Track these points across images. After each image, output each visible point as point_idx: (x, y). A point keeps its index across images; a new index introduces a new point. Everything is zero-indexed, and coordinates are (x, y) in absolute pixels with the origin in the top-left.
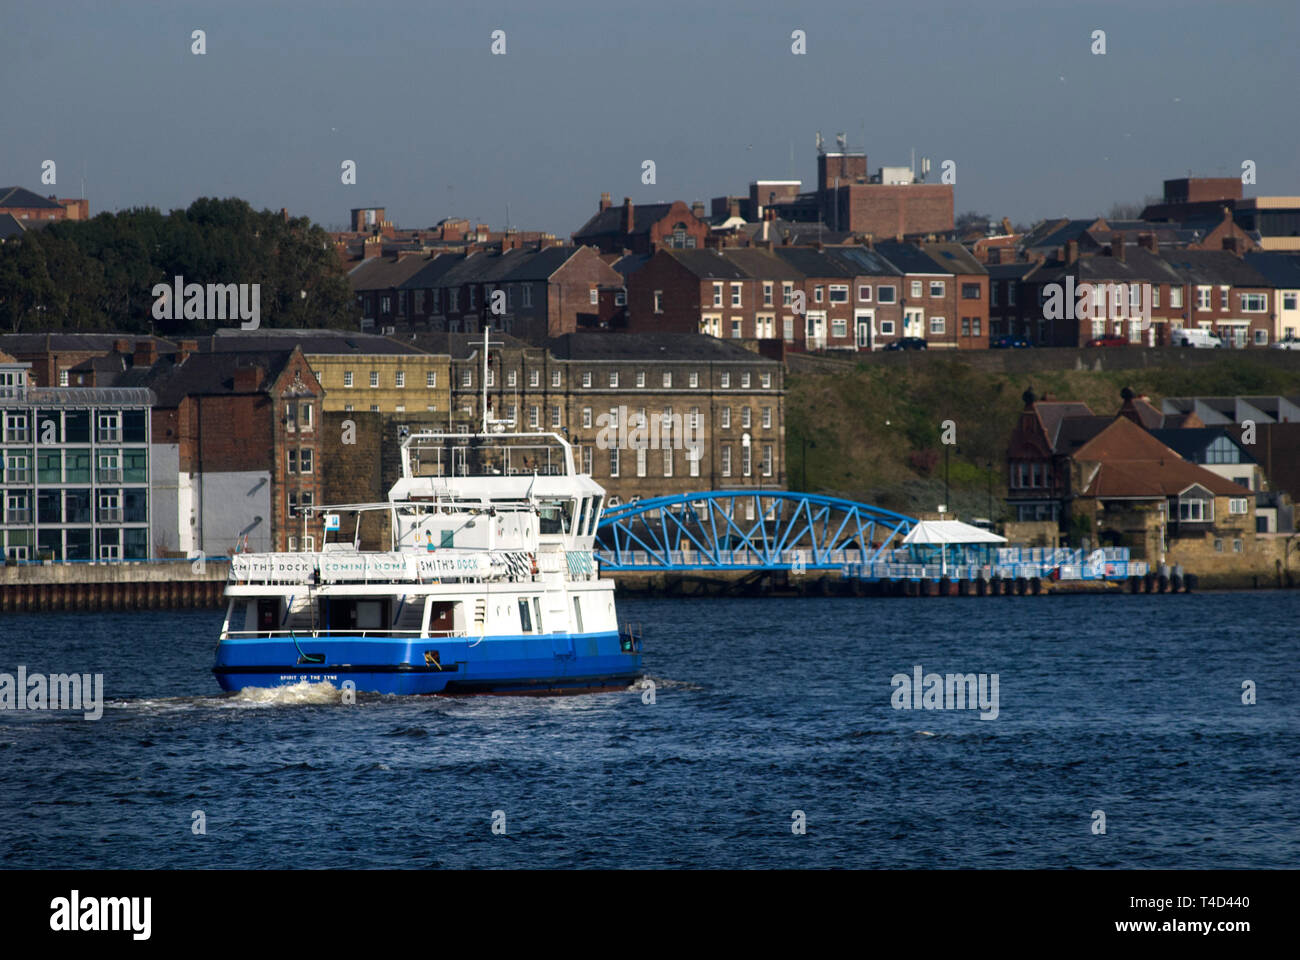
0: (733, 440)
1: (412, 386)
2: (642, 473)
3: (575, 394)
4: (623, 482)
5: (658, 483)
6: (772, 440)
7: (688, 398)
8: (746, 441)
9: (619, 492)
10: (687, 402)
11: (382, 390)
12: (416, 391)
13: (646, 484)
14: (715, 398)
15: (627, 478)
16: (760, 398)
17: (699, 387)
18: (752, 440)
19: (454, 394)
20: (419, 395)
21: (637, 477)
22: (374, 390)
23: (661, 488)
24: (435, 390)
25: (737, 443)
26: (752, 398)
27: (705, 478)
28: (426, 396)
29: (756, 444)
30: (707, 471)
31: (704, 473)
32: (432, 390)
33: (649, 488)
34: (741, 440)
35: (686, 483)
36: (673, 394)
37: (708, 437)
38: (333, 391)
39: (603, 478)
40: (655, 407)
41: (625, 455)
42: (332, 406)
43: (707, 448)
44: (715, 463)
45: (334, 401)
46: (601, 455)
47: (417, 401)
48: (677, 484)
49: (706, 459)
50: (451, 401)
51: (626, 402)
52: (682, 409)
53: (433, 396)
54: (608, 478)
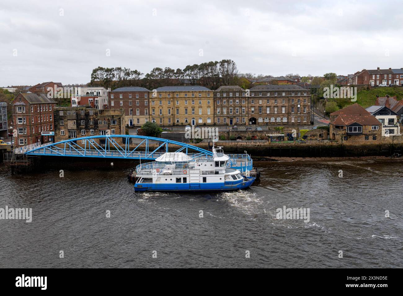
0: (295, 106)
1: (203, 96)
2: (268, 113)
3: (248, 97)
4: (263, 115)
5: (273, 115)
6: (306, 106)
7: (282, 98)
11: (195, 97)
12: (205, 97)
13: (269, 115)
14: (289, 97)
16: (303, 97)
17: (285, 95)
18: (300, 106)
19: (214, 98)
22: (193, 97)
26: (301, 97)
27: (286, 114)
28: (207, 98)
29: (302, 107)
30: (287, 112)
31: (286, 112)
32: (209, 97)
34: (297, 106)
35: (281, 114)
36: (278, 97)
37: (287, 105)
38: (182, 98)
39: (257, 114)
40: (272, 100)
41: (263, 109)
42: (181, 101)
43: (287, 108)
44: (289, 111)
45: (182, 100)
46: (256, 109)
47: (204, 99)
48: (278, 115)
49: (286, 110)
50: (214, 99)
51: (264, 99)
52: (280, 100)
53: (209, 98)
54: (258, 114)
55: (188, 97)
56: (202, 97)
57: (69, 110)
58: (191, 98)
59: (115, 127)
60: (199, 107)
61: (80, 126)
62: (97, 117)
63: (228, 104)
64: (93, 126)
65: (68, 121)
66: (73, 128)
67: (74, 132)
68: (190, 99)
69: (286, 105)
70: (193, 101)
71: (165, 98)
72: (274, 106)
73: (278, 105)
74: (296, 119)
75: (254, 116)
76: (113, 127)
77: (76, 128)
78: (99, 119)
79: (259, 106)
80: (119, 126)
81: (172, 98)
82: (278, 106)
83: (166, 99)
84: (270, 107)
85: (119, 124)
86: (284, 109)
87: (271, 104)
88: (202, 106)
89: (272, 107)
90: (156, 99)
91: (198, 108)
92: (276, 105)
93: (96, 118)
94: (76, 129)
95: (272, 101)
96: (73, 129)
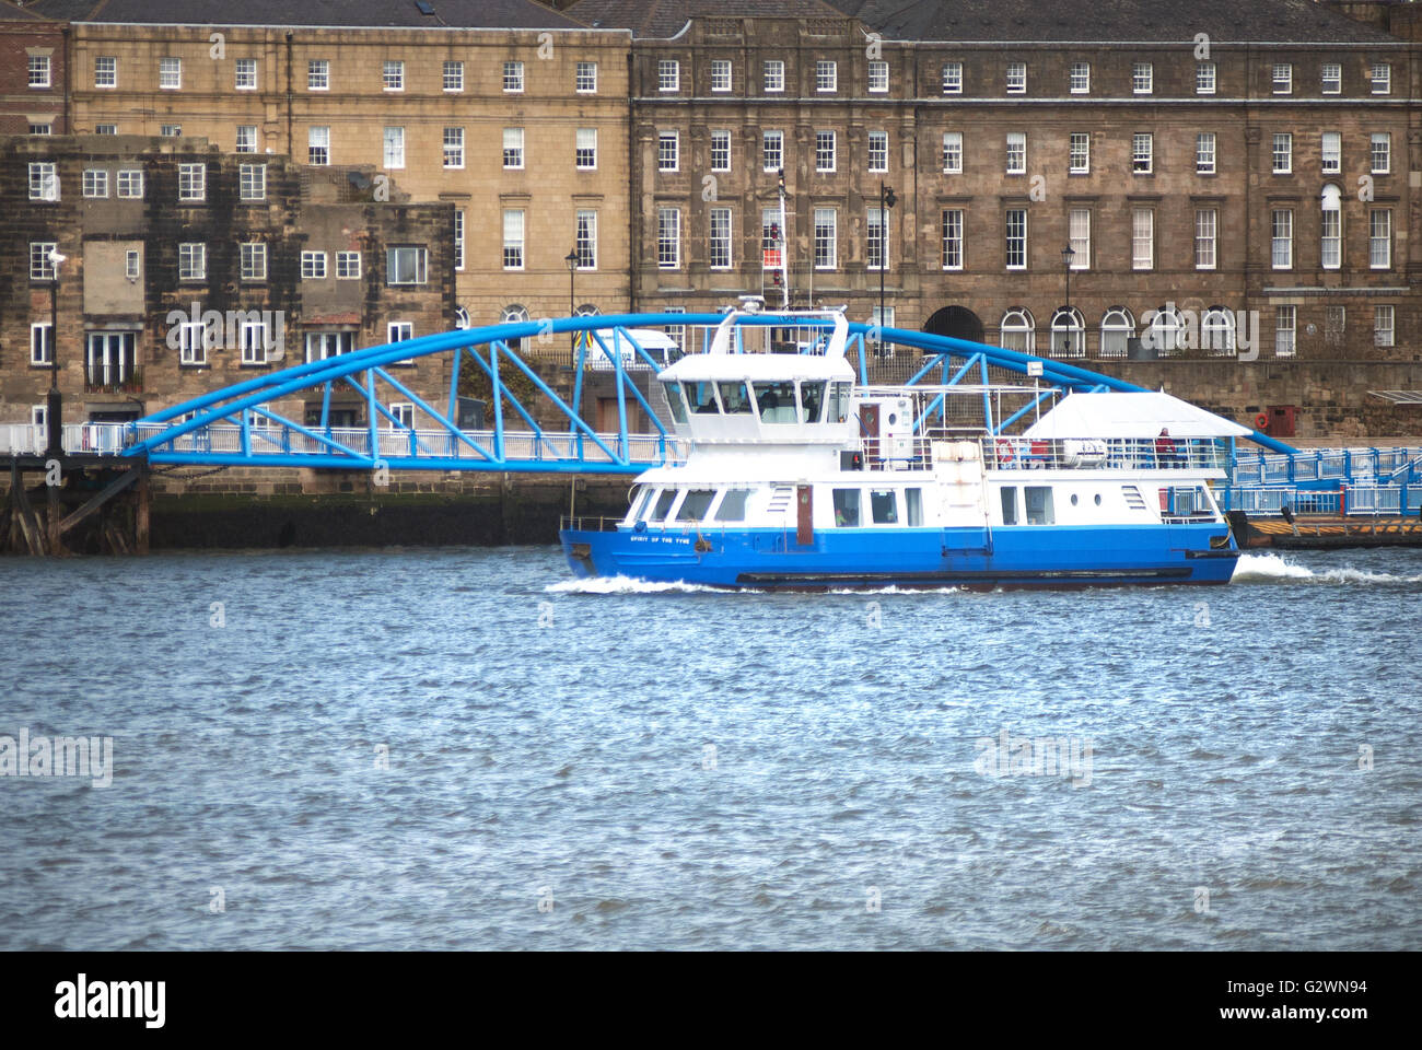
0: (1298, 199)
1: (538, 91)
2: (1080, 263)
3: (920, 108)
4: (1036, 282)
5: (1116, 283)
6: (1393, 199)
7: (1189, 116)
8: (1331, 199)
9: (1022, 301)
10: (1189, 123)
11: (469, 99)
12: (549, 100)
13: (1088, 285)
14: (1253, 115)
15: (1044, 273)
16: (1365, 116)
17: (1218, 94)
18: (1344, 198)
19: (634, 106)
20: (556, 110)
21: (1069, 272)
22: (454, 98)
23: (1125, 293)
24: (596, 101)
25: (1307, 203)
26: (1345, 117)
27: (1228, 273)
28: (573, 111)
29: (1355, 206)
30: (1234, 259)
31: (1228, 261)
32: (588, 98)
33: (1095, 294)
34: (1319, 198)
35: (1184, 281)
36: (1160, 107)
37: (1238, 191)
38: (358, 98)
39: (988, 272)
40: (1111, 134)
41: (1040, 227)
42: (354, 128)
43: (1234, 215)
44: (1254, 244)
45: (359, 118)
46: (982, 228)
47: (553, 120)
48: (1160, 283)
49: (1231, 236)
50: (630, 121)
51: (1047, 123)
52: (1177, 137)
53: (589, 111)
54: (1000, 273)
55: (415, 89)
56: (534, 99)
57: (98, 157)
58: (436, 99)
59: (415, 307)
60: (503, 197)
61: (173, 288)
62: (290, 222)
63: (754, 174)
64: (266, 292)
65: (93, 248)
66: (121, 311)
67: (114, 342)
68: (428, 108)
69: (1226, 191)
70: (451, 135)
71: (216, 97)
72: (1130, 198)
73: (1160, 189)
74: (1311, 327)
75: (962, 295)
76: (402, 307)
77: (141, 309)
78: (304, 237)
79: (1003, 199)
80: (445, 298)
81: (278, 98)
82: (1158, 198)
83: (223, 107)
84: (1092, 202)
85: (445, 281)
86: (1209, 228)
87: (1105, 181)
88: (531, 184)
89: (1110, 209)
90: (130, 106)
91: (493, 205)
92: (1143, 190)
93: (288, 231)
94: (141, 319)
95: (1111, 144)
96: (124, 318)
